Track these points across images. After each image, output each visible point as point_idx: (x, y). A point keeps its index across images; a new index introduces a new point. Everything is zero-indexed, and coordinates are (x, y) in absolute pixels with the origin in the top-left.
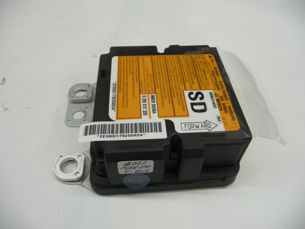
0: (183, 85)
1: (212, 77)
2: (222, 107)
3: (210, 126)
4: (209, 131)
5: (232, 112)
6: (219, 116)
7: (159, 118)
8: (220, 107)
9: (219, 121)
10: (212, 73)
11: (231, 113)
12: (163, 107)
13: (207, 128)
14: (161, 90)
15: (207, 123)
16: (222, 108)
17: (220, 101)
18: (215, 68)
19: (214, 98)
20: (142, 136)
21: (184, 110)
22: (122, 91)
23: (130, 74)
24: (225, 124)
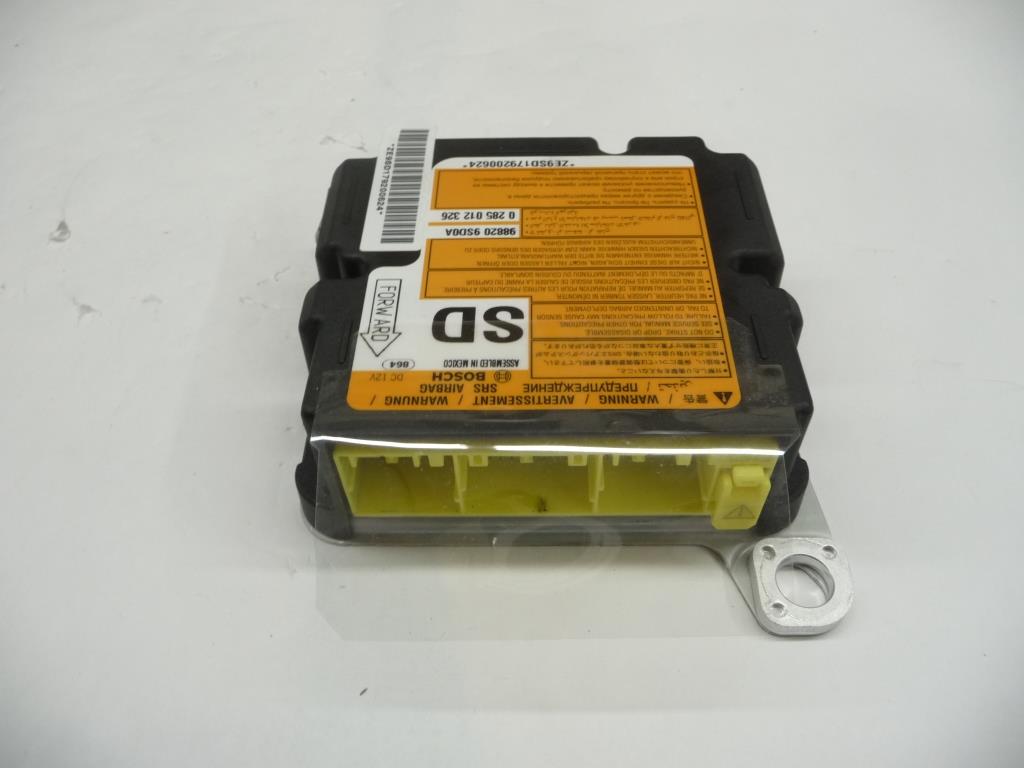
0: (556, 300)
1: (600, 382)
2: (446, 380)
3: (375, 338)
4: (361, 334)
5: (422, 403)
6: (411, 365)
7: (428, 240)
8: (448, 377)
9: (392, 365)
10: (619, 384)
11: (415, 400)
12: (468, 250)
13: (372, 330)
14: (540, 250)
15: (390, 333)
16: (444, 381)
17: (475, 381)
18: (653, 399)
19: (490, 369)
20: (379, 209)
21: (447, 290)
22: (535, 176)
23: (605, 190)
24: (376, 377)
